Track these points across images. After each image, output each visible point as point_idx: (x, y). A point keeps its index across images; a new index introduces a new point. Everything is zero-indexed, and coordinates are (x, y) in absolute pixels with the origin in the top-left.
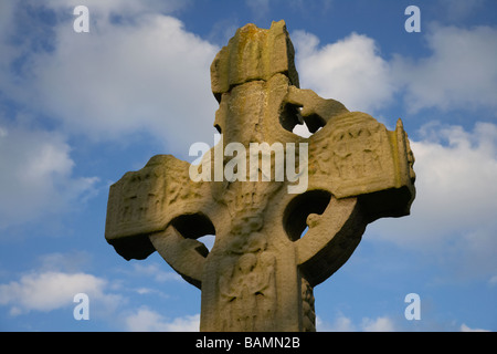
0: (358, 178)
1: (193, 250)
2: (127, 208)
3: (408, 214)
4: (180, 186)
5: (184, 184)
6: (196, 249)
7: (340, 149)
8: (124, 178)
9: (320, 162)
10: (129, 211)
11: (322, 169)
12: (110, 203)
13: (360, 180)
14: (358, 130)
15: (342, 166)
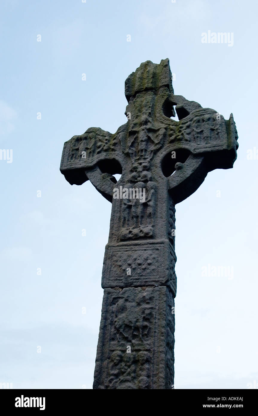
0: (206, 144)
1: (109, 179)
2: (73, 155)
3: (232, 167)
4: (104, 144)
5: (106, 143)
6: (110, 179)
7: (197, 128)
8: (72, 139)
9: (185, 134)
10: (74, 156)
11: (186, 138)
12: (64, 151)
13: (207, 145)
14: (208, 117)
15: (198, 137)
